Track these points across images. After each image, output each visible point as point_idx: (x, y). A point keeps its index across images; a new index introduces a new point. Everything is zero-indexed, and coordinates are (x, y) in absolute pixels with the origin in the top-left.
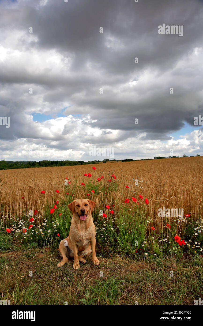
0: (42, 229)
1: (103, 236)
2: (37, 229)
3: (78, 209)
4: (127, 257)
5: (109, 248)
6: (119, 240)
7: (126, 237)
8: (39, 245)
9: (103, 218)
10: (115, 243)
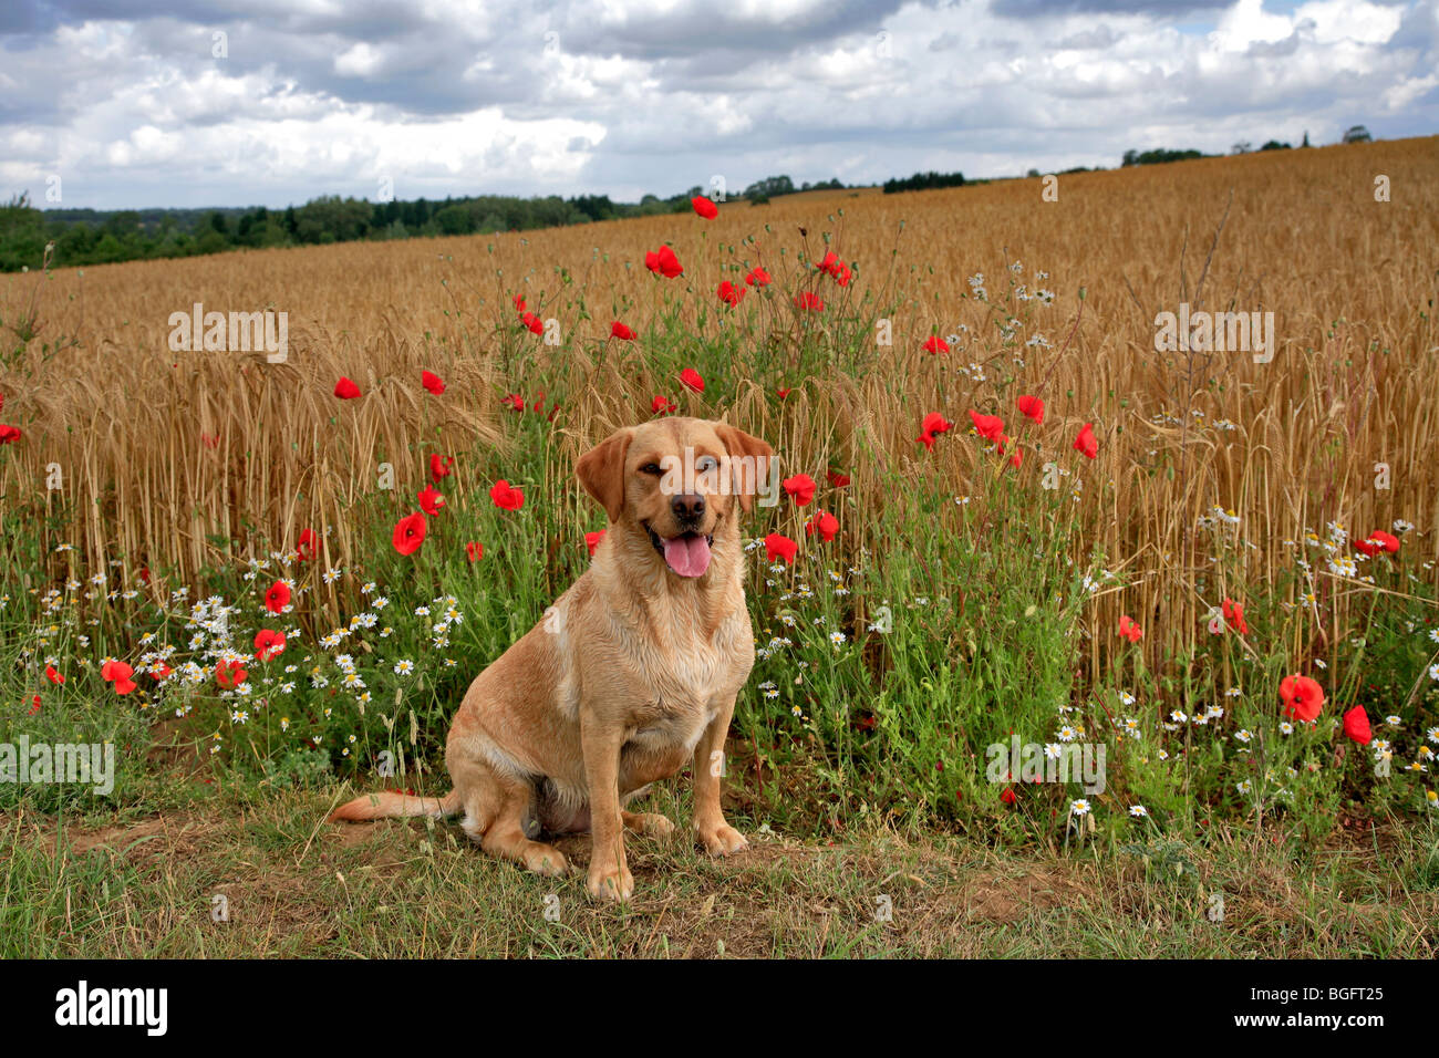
0: (354, 656)
1: (776, 694)
2: (323, 657)
3: (649, 489)
4: (947, 833)
5: (821, 772)
6: (888, 716)
7: (941, 694)
8: (339, 765)
9: (773, 568)
10: (861, 743)
